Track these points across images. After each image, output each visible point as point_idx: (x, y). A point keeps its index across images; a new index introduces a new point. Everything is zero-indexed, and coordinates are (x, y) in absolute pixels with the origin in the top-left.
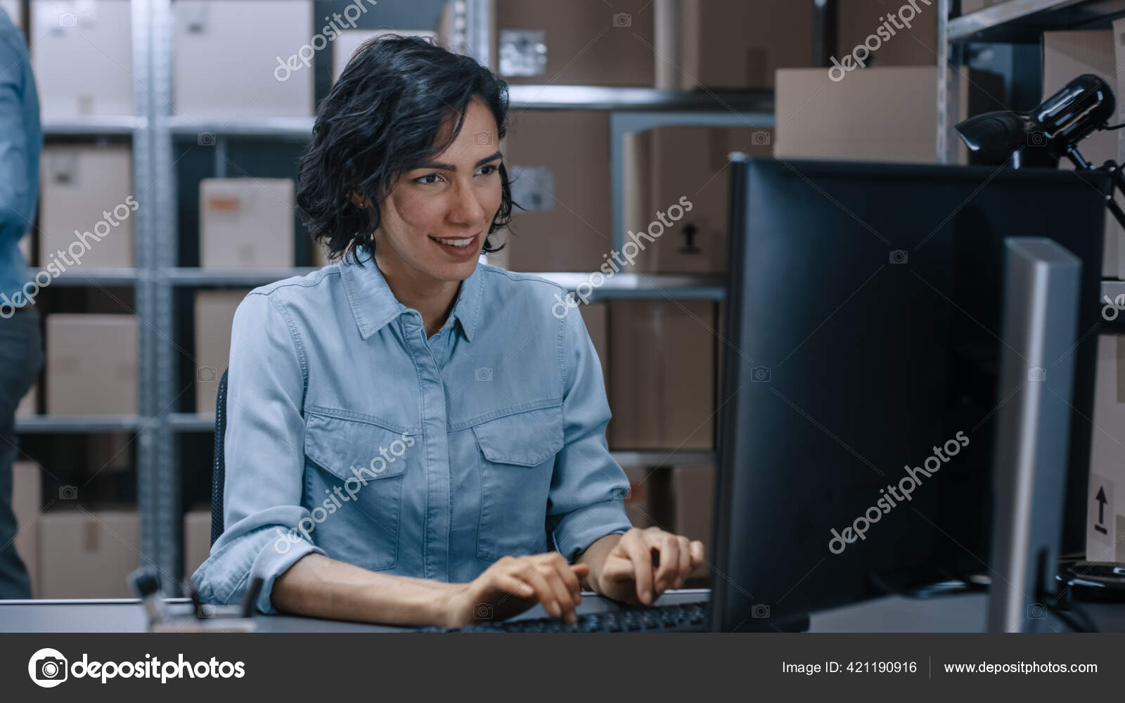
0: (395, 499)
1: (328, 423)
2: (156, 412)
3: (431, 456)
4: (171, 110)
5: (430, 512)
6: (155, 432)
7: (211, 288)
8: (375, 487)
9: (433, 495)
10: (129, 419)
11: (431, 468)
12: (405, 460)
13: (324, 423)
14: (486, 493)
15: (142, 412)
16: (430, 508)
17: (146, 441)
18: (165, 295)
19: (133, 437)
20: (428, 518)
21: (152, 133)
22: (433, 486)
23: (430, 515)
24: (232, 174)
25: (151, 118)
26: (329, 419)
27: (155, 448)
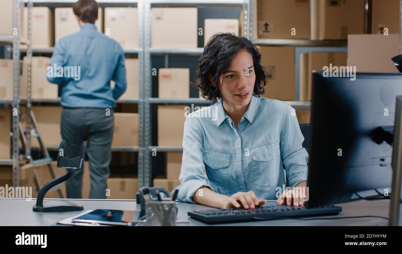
0: (227, 174)
1: (209, 152)
2: (144, 145)
3: (237, 160)
4: (150, 45)
5: (238, 177)
6: (144, 152)
7: (163, 104)
8: (221, 170)
9: (237, 172)
10: (135, 147)
11: (237, 164)
12: (229, 162)
13: (208, 152)
14: (254, 170)
15: (140, 145)
16: (237, 176)
17: (141, 155)
18: (147, 106)
19: (136, 153)
20: (237, 179)
21: (144, 53)
22: (237, 170)
23: (238, 178)
24: (170, 66)
25: (144, 48)
26: (209, 151)
27: (144, 157)
